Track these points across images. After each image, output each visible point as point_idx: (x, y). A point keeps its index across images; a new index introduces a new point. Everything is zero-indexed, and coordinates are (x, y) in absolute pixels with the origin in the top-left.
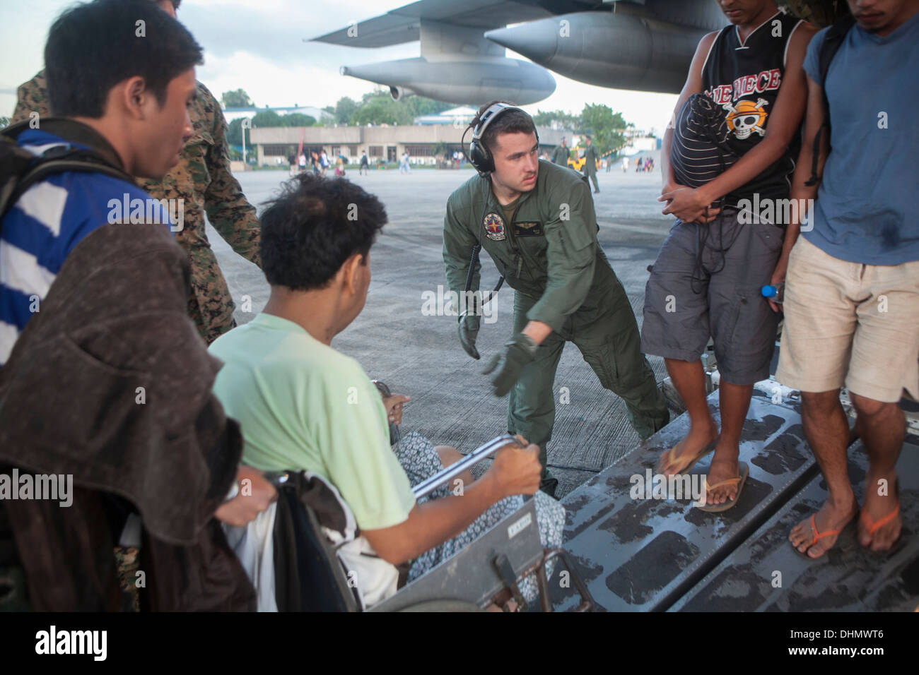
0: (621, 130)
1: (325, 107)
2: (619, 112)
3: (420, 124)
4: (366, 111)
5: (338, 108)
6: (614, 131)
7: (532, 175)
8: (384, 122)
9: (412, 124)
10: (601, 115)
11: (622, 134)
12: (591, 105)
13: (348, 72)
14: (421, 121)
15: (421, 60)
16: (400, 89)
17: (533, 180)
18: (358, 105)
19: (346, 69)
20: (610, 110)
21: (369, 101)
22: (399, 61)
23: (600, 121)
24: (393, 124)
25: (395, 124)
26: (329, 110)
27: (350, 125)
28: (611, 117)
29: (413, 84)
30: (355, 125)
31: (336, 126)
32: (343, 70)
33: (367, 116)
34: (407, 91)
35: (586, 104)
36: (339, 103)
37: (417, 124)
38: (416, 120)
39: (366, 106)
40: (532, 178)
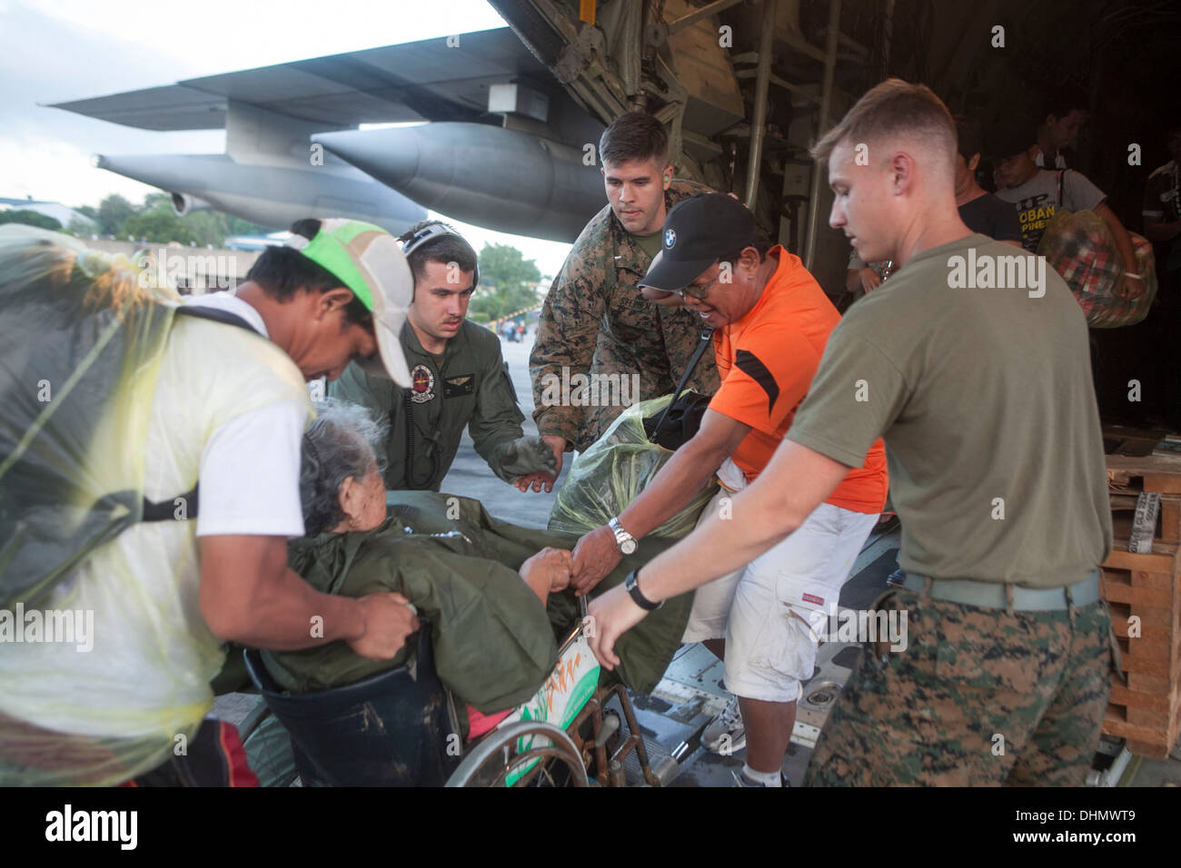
0: (534, 284)
1: (79, 205)
2: (531, 259)
3: (234, 248)
4: (148, 220)
5: (102, 210)
6: (524, 284)
7: (456, 320)
8: (175, 239)
9: (220, 246)
10: (506, 259)
11: (535, 288)
12: (493, 245)
13: (104, 164)
14: (236, 244)
15: (225, 158)
16: (187, 198)
17: (455, 327)
18: (136, 210)
19: (102, 158)
20: (519, 255)
21: (155, 205)
22: (190, 157)
23: (505, 268)
24: (189, 244)
25: (193, 244)
26: (86, 211)
27: (119, 239)
28: (521, 263)
29: (210, 193)
30: (126, 240)
31: (95, 237)
32: (96, 160)
33: (149, 228)
34: (199, 203)
35: (486, 243)
36: (104, 203)
37: (229, 248)
38: (228, 242)
39: (149, 212)
40: (455, 323)
